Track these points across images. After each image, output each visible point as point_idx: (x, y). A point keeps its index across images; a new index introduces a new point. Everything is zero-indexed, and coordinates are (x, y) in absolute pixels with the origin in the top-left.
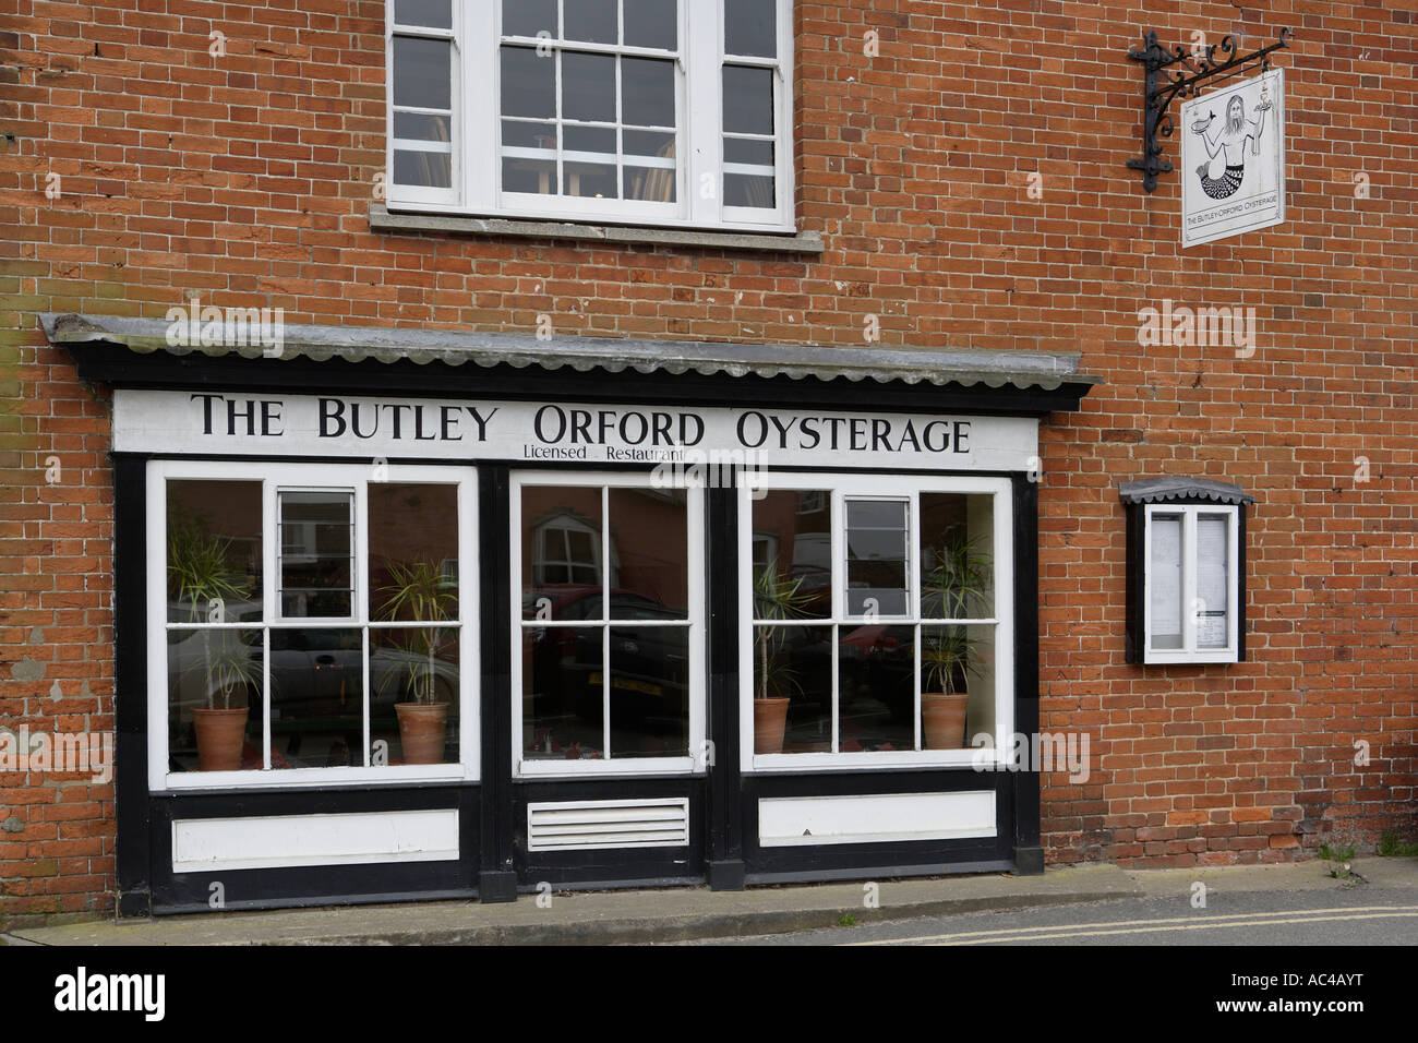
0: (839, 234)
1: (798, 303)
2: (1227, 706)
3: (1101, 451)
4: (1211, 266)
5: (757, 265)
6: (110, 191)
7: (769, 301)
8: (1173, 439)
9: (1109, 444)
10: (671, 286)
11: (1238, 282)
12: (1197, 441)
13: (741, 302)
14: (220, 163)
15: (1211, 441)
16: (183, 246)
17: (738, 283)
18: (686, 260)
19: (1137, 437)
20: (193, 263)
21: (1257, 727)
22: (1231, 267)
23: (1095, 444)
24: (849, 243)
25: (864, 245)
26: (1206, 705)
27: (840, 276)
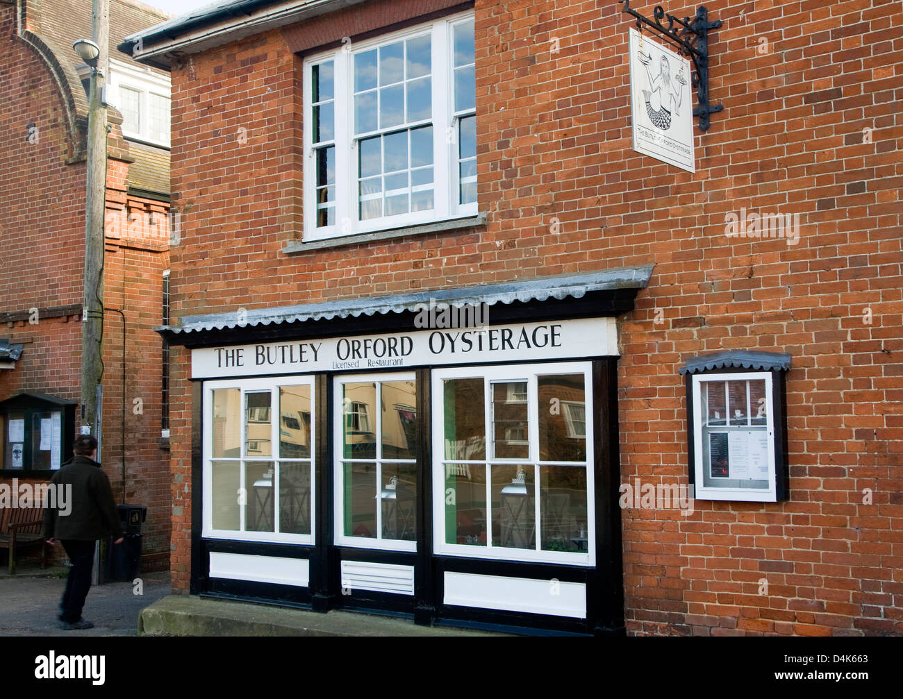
0: (498, 211)
1: (476, 258)
2: (785, 537)
3: (672, 336)
4: (759, 178)
5: (453, 239)
6: (204, 256)
7: (461, 261)
8: (729, 321)
9: (677, 330)
10: (412, 261)
11: (782, 186)
12: (749, 320)
13: (446, 264)
14: (238, 235)
15: (762, 319)
16: (225, 277)
17: (444, 253)
18: (418, 244)
19: (699, 322)
20: (229, 285)
21: (815, 557)
22: (777, 175)
23: (667, 331)
24: (502, 215)
25: (512, 214)
26: (766, 535)
27: (499, 237)
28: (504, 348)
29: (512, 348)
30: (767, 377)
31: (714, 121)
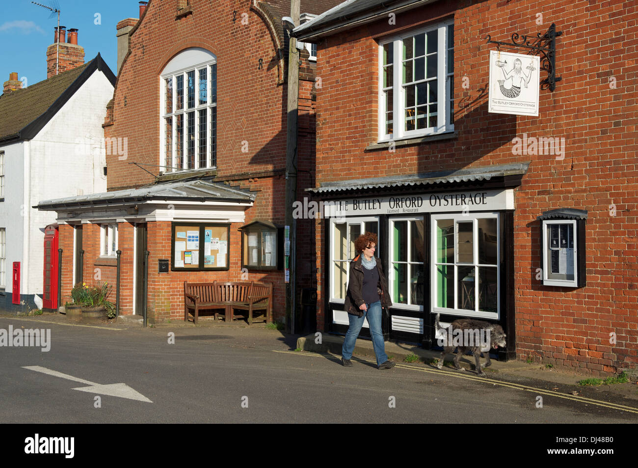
0: (463, 130)
1: (452, 156)
2: (584, 306)
3: (537, 200)
4: (576, 117)
5: (443, 145)
6: (332, 149)
7: (447, 156)
8: (561, 192)
9: (540, 196)
10: (425, 156)
11: (586, 122)
12: (570, 192)
13: (440, 158)
14: (347, 138)
15: (576, 192)
16: (341, 161)
17: (439, 152)
18: (428, 146)
19: (547, 192)
20: (343, 166)
21: (596, 316)
22: (584, 116)
23: (535, 197)
24: (465, 132)
25: (469, 132)
26: (576, 305)
27: (463, 144)
28: (462, 204)
29: (465, 204)
30: (574, 222)
31: (557, 85)
